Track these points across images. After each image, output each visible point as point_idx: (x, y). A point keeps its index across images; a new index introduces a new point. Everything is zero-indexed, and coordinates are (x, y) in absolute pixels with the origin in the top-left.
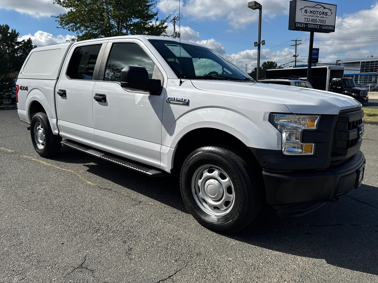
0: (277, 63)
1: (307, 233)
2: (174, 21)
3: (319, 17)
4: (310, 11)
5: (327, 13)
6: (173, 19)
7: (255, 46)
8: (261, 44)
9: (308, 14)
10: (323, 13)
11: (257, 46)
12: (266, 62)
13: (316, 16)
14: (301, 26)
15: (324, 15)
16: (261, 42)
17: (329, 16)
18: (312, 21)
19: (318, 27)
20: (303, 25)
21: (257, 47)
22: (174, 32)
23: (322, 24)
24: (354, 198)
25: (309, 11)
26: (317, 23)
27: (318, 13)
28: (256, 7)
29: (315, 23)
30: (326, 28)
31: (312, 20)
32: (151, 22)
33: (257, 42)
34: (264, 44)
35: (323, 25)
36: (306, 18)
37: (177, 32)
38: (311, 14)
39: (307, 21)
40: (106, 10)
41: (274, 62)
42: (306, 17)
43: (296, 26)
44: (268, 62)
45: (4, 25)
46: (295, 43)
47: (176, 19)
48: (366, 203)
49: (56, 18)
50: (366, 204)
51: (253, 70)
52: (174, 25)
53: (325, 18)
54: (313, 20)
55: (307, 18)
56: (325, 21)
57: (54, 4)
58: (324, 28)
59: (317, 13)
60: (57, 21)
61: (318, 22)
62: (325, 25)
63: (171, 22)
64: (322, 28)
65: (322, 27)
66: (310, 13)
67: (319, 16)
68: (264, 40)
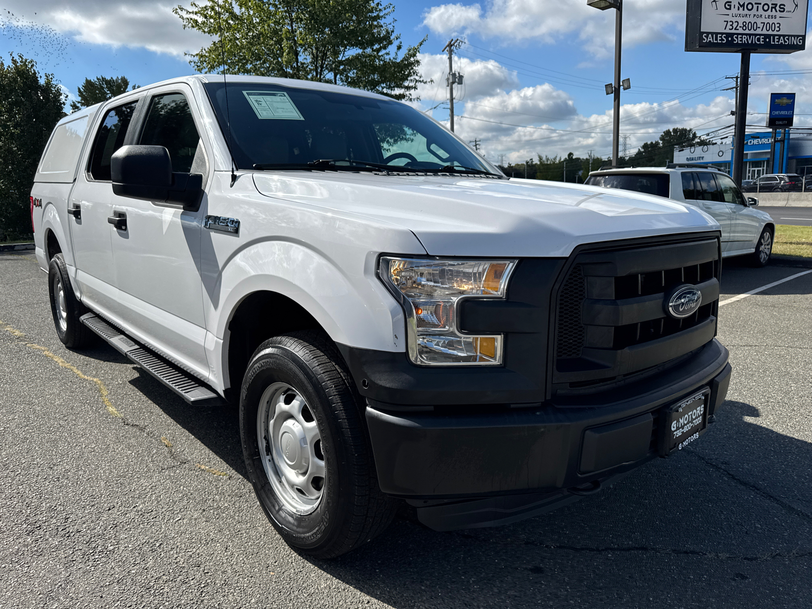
0: (696, 133)
1: (537, 570)
2: (450, 48)
3: (763, 16)
4: (739, 3)
5: (784, 5)
6: (448, 46)
7: (607, 94)
8: (622, 88)
9: (734, 11)
10: (772, 8)
11: (612, 93)
12: (669, 130)
13: (755, 15)
14: (716, 39)
15: (776, 11)
16: (621, 84)
17: (789, 12)
18: (744, 28)
19: (761, 40)
20: (720, 37)
21: (613, 95)
22: (449, 73)
23: (770, 32)
24: (730, 473)
25: (737, 5)
26: (759, 31)
27: (760, 7)
28: (608, 4)
29: (752, 32)
30: (783, 42)
31: (744, 26)
32: (388, 54)
33: (611, 84)
34: (629, 87)
35: (774, 36)
36: (727, 22)
37: (456, 73)
38: (741, 11)
39: (731, 27)
40: (286, 35)
41: (688, 129)
42: (729, 18)
43: (704, 41)
44: (675, 130)
45: (120, 78)
46: (735, 82)
47: (454, 45)
48: (755, 488)
49: (194, 56)
50: (757, 489)
51: (639, 150)
52: (450, 59)
53: (778, 17)
54: (747, 26)
55: (730, 21)
56: (778, 25)
57: (184, 28)
58: (777, 42)
59: (758, 7)
60: (191, 62)
61: (759, 28)
62: (780, 36)
63: (443, 51)
64: (772, 43)
65: (770, 40)
66: (739, 9)
67: (764, 13)
68: (629, 79)
